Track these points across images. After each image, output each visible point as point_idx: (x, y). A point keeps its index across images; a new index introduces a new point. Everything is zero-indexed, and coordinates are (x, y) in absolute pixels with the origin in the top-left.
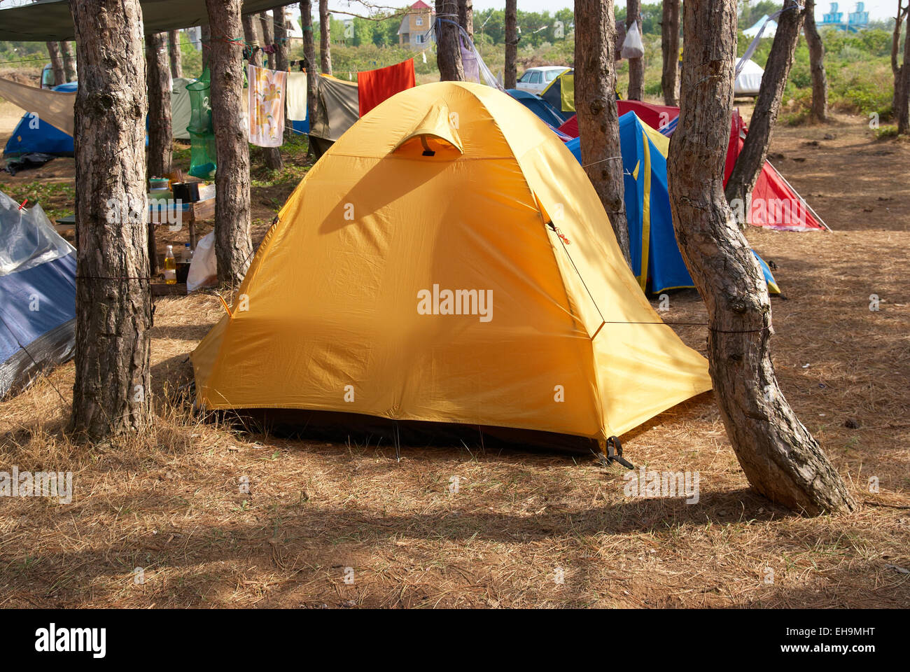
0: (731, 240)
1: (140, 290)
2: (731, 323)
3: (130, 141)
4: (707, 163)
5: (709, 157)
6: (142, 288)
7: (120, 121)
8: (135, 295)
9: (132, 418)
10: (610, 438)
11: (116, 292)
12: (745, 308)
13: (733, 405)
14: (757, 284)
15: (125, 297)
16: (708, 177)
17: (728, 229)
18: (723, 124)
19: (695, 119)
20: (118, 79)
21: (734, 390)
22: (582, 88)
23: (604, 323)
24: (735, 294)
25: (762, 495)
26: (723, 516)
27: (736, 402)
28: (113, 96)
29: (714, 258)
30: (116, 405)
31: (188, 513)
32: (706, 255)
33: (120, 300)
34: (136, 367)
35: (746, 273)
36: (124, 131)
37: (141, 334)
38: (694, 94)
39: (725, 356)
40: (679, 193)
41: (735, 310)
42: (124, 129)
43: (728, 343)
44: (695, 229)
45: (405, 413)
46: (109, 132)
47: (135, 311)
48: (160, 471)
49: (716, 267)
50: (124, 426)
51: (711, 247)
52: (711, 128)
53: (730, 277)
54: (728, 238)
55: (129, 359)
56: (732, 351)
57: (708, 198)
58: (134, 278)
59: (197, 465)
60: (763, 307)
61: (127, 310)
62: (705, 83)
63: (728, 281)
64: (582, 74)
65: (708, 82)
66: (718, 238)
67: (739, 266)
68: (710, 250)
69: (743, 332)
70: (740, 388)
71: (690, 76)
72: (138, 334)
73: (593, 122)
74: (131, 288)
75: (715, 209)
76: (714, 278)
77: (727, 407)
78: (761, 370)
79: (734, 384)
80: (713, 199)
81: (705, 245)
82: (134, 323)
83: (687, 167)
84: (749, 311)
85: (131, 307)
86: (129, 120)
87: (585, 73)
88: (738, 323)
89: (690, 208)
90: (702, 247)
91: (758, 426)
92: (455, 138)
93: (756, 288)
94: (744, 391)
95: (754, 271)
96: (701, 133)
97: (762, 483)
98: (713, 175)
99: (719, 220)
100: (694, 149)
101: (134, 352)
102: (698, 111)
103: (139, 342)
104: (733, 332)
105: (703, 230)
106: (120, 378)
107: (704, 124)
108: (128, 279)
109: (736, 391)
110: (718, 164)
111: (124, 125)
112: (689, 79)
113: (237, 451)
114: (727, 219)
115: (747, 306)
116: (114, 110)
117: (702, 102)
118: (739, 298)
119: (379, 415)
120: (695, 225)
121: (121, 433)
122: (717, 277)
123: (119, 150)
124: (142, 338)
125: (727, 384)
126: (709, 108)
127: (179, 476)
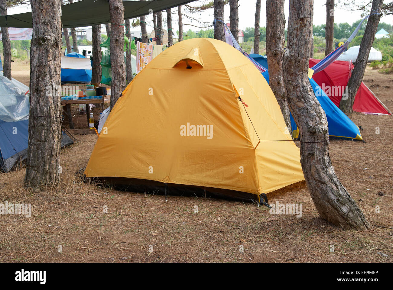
0: (310, 101)
1: (56, 122)
2: (309, 139)
3: (53, 58)
4: (299, 65)
5: (300, 62)
6: (57, 121)
7: (49, 49)
8: (54, 125)
9: (50, 178)
10: (262, 194)
11: (45, 123)
12: (316, 131)
13: (310, 177)
14: (322, 121)
16: (300, 71)
17: (309, 96)
18: (307, 47)
19: (293, 45)
20: (49, 31)
21: (311, 169)
22: (269, 45)
23: (260, 141)
24: (311, 125)
25: (325, 219)
26: (305, 228)
27: (312, 175)
28: (46, 38)
29: (302, 108)
30: (43, 172)
31: (66, 218)
32: (299, 107)
33: (47, 126)
34: (53, 156)
35: (316, 116)
36: (50, 53)
37: (56, 141)
38: (293, 33)
39: (306, 153)
40: (286, 79)
41: (311, 132)
43: (308, 147)
44: (294, 95)
45: (170, 180)
46: (44, 53)
47: (54, 131)
48: (60, 201)
49: (303, 113)
50: (47, 181)
51: (301, 103)
52: (301, 49)
53: (309, 117)
54: (309, 99)
55: (50, 152)
56: (310, 151)
57: (300, 81)
58: (54, 117)
59: (77, 200)
60: (324, 131)
61: (50, 131)
62: (298, 28)
63: (308, 119)
64: (269, 39)
65: (299, 28)
66: (304, 99)
67: (313, 112)
68: (301, 105)
69: (314, 142)
70: (314, 169)
71: (291, 25)
72: (54, 141)
73: (274, 60)
74: (52, 121)
75: (303, 86)
76: (302, 118)
77: (308, 178)
78: (323, 160)
79: (310, 167)
80: (302, 82)
81: (298, 102)
82: (53, 137)
83: (290, 67)
84: (317, 133)
85: (51, 129)
86: (53, 48)
87: (270, 39)
88: (312, 138)
89: (291, 85)
90: (297, 103)
91: (322, 187)
92: (201, 61)
93: (321, 122)
94: (315, 170)
95: (321, 115)
96: (296, 51)
97: (324, 214)
98: (302, 71)
99: (305, 91)
100: (293, 58)
101: (52, 149)
102: (295, 41)
103: (55, 145)
104: (310, 143)
105: (297, 96)
106: (46, 160)
107: (297, 47)
108: (50, 117)
109: (311, 170)
110: (304, 65)
111: (51, 50)
112: (291, 27)
113: (96, 194)
114: (309, 91)
115: (316, 130)
116: (47, 44)
117: (296, 37)
118: (313, 127)
119: (159, 181)
120: (294, 93)
121: (46, 184)
122: (303, 117)
123: (48, 61)
124: (56, 143)
125: (308, 167)
126: (299, 39)
127: (67, 203)
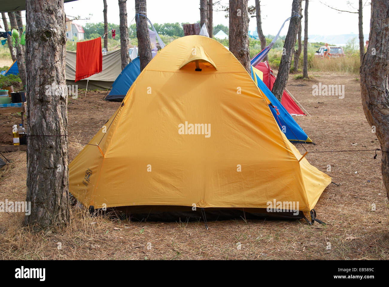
3: (60, 57)
7: (56, 46)
8: (64, 145)
9: (62, 215)
10: (312, 211)
11: (54, 143)
15: (59, 146)
20: (54, 22)
22: (234, 45)
28: (52, 31)
30: (54, 208)
33: (56, 148)
36: (58, 51)
37: (66, 168)
42: (58, 50)
46: (49, 51)
47: (64, 154)
48: (86, 244)
50: (59, 220)
55: (61, 182)
58: (63, 136)
61: (60, 154)
64: (234, 38)
74: (62, 141)
82: (63, 161)
85: (62, 152)
86: (60, 45)
87: (236, 38)
101: (63, 177)
103: (66, 172)
106: (57, 193)
108: (60, 136)
111: (58, 48)
116: (53, 39)
121: (58, 224)
123: (55, 62)
124: (67, 170)
